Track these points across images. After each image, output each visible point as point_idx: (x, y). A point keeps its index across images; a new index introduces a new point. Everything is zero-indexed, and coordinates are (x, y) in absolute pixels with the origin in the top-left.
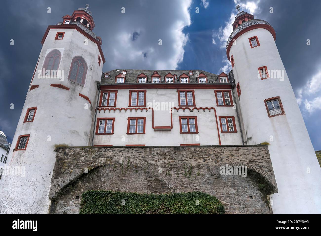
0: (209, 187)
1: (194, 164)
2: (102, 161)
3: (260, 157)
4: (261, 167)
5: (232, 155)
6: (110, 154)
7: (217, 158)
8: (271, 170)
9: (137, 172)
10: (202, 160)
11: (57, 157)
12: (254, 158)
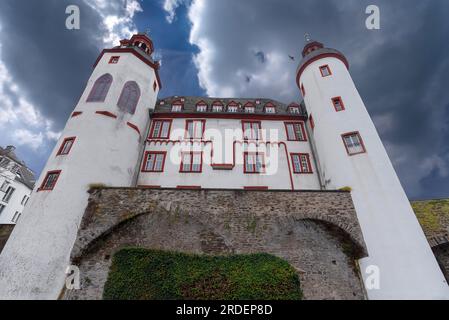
0: (278, 246)
1: (259, 214)
2: (145, 207)
3: (342, 207)
4: (343, 220)
5: (307, 203)
6: (156, 197)
7: (288, 206)
8: (356, 224)
9: (187, 222)
10: (270, 208)
11: (89, 200)
12: (333, 207)
